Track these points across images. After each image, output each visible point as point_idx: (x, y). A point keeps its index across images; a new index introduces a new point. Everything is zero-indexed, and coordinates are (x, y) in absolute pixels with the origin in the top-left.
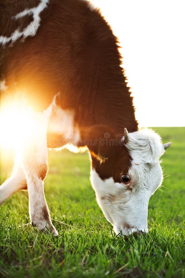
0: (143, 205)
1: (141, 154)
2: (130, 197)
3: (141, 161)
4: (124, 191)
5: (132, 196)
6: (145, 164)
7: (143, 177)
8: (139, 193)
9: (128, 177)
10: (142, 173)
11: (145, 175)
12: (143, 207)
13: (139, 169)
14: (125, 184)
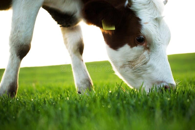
0: (164, 60)
1: (147, 12)
2: (149, 56)
3: (149, 19)
4: (142, 52)
5: (151, 54)
6: (153, 20)
7: (156, 33)
8: (157, 49)
9: (142, 37)
10: (154, 29)
11: (157, 30)
12: (165, 61)
13: (150, 26)
14: (141, 45)
